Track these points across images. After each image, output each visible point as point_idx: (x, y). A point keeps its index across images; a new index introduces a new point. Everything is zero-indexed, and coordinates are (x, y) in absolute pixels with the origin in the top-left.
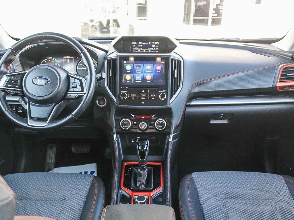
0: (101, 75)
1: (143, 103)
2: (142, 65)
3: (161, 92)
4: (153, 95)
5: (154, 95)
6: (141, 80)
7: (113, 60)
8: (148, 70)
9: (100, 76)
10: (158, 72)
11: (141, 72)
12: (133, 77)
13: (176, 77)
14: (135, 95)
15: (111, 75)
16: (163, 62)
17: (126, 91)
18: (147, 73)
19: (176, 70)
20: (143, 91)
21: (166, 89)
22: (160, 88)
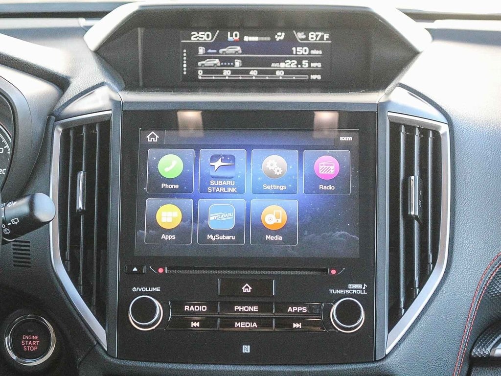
0: (31, 205)
1: (246, 349)
2: (240, 155)
3: (341, 292)
4: (299, 309)
5: (305, 309)
6: (237, 231)
7: (91, 125)
8: (272, 177)
9: (26, 210)
10: (321, 187)
11: (233, 190)
12: (195, 216)
13: (414, 211)
14: (203, 308)
15: (80, 205)
16: (350, 139)
17: (157, 289)
18: (267, 192)
19: (415, 180)
20: (247, 289)
21: (368, 276)
22: (334, 272)
